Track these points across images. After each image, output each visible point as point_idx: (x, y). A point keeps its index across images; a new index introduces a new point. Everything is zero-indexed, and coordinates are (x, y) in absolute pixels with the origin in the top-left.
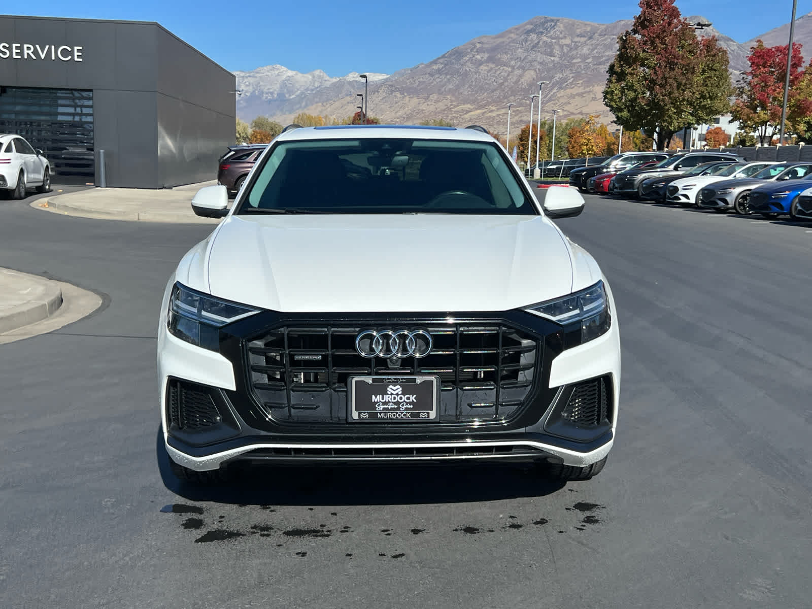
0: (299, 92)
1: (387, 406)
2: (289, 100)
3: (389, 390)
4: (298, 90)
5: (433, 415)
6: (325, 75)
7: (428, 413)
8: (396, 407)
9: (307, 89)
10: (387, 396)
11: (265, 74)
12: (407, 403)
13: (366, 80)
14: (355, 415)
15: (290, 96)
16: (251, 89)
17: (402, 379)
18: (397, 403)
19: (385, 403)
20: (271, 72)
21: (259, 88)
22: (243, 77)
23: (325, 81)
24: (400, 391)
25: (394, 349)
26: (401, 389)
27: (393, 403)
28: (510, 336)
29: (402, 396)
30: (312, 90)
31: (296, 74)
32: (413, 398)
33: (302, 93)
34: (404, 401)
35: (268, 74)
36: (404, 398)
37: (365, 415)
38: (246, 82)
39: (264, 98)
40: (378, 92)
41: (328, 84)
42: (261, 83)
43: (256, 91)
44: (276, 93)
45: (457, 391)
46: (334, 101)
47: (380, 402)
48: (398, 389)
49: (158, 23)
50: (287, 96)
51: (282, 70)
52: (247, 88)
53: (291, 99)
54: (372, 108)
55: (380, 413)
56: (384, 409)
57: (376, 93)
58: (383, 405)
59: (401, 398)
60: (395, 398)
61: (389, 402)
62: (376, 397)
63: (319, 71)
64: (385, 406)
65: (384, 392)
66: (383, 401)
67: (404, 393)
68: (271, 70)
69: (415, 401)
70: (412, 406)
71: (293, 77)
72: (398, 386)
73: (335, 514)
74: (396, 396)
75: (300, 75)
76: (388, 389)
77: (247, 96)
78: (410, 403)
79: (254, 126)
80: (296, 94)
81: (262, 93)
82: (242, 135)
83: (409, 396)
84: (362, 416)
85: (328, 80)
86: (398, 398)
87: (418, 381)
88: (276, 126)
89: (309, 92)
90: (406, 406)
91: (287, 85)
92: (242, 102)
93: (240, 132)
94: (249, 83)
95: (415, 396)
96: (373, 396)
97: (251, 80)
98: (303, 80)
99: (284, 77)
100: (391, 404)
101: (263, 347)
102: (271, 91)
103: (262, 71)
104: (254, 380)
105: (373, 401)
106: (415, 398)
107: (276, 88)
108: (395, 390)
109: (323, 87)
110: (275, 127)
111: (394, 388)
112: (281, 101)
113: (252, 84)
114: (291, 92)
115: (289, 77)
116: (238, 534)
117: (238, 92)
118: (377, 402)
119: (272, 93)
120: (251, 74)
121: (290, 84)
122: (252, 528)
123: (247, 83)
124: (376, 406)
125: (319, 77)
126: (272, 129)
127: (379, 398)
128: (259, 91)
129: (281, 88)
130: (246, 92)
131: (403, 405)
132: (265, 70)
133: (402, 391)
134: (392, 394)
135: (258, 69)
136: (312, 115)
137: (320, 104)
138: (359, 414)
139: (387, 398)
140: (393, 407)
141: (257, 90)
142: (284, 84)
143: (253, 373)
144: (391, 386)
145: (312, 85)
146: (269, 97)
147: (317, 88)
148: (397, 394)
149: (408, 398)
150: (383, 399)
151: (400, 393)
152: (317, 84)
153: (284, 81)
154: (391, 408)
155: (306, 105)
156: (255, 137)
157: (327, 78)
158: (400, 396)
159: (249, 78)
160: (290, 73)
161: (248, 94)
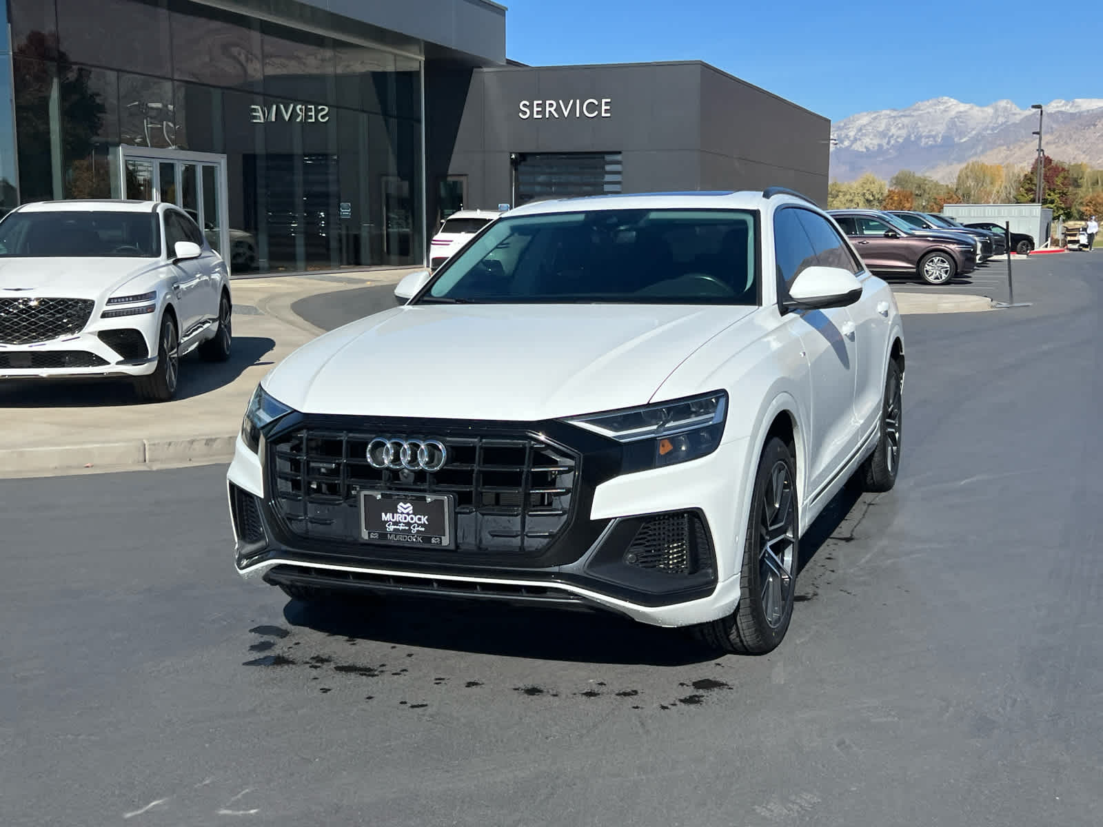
0: (974, 132)
1: (398, 527)
2: (959, 144)
3: (400, 509)
4: (973, 129)
5: (446, 541)
6: (1014, 106)
7: (441, 539)
8: (407, 528)
9: (986, 128)
10: (398, 515)
11: (926, 111)
12: (419, 525)
13: (1042, 111)
14: (365, 535)
15: (961, 139)
16: (904, 132)
17: (412, 496)
18: (408, 524)
19: (396, 523)
20: (934, 107)
21: (916, 130)
22: (894, 117)
23: (1014, 114)
24: (410, 510)
25: (405, 460)
26: (411, 508)
27: (404, 523)
28: (544, 452)
29: (413, 516)
30: (993, 129)
31: (971, 109)
32: (424, 520)
33: (978, 134)
34: (416, 523)
35: (930, 110)
36: (416, 519)
37: (374, 536)
38: (897, 124)
39: (922, 144)
40: (1095, 125)
41: (1018, 119)
42: (920, 124)
43: (913, 136)
44: (940, 135)
45: (476, 515)
46: (1026, 142)
47: (390, 521)
48: (408, 507)
49: (703, 61)
50: (956, 139)
51: (950, 104)
52: (899, 132)
53: (962, 143)
54: (1084, 149)
55: (391, 535)
56: (395, 529)
57: (1092, 127)
58: (393, 525)
59: (412, 519)
60: (405, 518)
61: (400, 522)
62: (386, 515)
63: (1005, 101)
64: (396, 527)
65: (394, 511)
66: (393, 520)
67: (415, 514)
68: (935, 105)
69: (427, 523)
70: (423, 529)
71: (966, 112)
72: (409, 505)
73: (410, 655)
74: (406, 516)
75: (977, 108)
76: (399, 507)
77: (898, 142)
78: (423, 525)
79: (895, 184)
80: (970, 135)
81: (919, 138)
82: (876, 197)
83: (420, 516)
84: (372, 537)
85: (1020, 114)
86: (409, 518)
87: (429, 500)
88: (926, 182)
89: (989, 132)
90: (418, 529)
91: (955, 124)
92: (891, 151)
93: (874, 193)
94: (903, 125)
95: (426, 517)
96: (383, 514)
97: (906, 120)
98: (979, 115)
99: (953, 113)
100: (402, 524)
101: (289, 451)
102: (933, 133)
103: (922, 108)
104: (279, 487)
105: (383, 519)
106: (427, 520)
107: (941, 129)
108: (405, 508)
109: (1009, 123)
110: (924, 183)
111: (405, 506)
112: (946, 147)
113: (907, 126)
114: (961, 134)
115: (961, 112)
116: (293, 663)
117: (833, 141)
118: (387, 522)
119: (934, 137)
120: (907, 113)
121: (962, 122)
122: (313, 658)
123: (900, 125)
124: (387, 526)
125: (1005, 109)
126: (919, 187)
127: (389, 516)
128: (915, 136)
129: (950, 129)
130: (898, 137)
131: (414, 527)
132: (926, 107)
133: (413, 509)
134: (402, 513)
135: (917, 105)
136: (986, 164)
137: (1005, 147)
138: (369, 533)
139: (397, 517)
140: (404, 528)
141: (913, 133)
142: (952, 123)
143: (279, 480)
144: (401, 504)
145: (994, 121)
146: (930, 143)
147: (1002, 125)
148: (408, 514)
149: (420, 519)
150: (393, 518)
151: (411, 512)
152: (1001, 120)
153: (952, 118)
154: (402, 529)
155: (983, 152)
156: (891, 199)
157: (1018, 110)
158: (410, 516)
159: (903, 119)
160: (963, 107)
161: (900, 140)
